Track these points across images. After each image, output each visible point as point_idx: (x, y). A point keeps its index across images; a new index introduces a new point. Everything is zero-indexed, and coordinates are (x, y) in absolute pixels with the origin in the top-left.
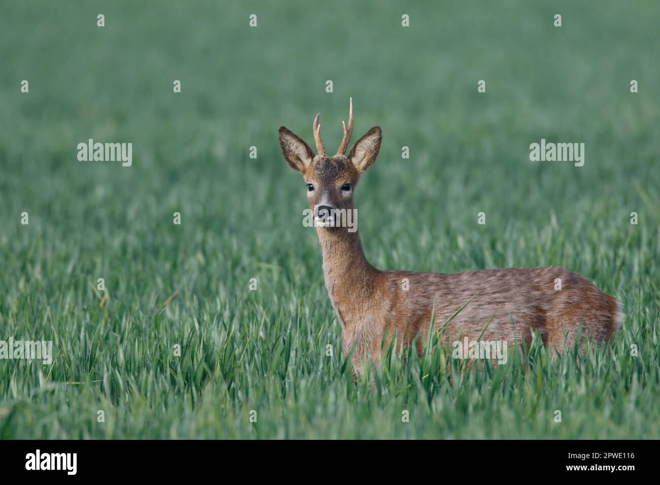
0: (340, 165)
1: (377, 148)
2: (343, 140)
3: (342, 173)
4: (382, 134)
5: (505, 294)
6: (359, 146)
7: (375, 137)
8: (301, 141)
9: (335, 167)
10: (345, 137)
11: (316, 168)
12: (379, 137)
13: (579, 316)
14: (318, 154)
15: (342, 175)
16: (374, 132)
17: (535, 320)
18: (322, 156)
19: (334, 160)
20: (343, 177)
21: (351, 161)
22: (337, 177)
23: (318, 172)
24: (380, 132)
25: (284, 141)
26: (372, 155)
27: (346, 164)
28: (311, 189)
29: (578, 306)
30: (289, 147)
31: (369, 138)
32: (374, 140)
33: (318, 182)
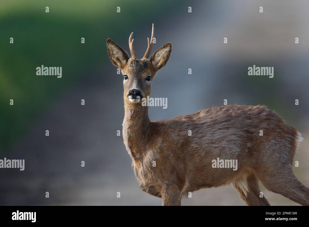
0: (145, 65)
1: (168, 56)
2: (148, 49)
3: (146, 70)
4: (172, 48)
5: (228, 123)
6: (157, 54)
7: (167, 49)
8: (120, 49)
9: (142, 66)
10: (148, 47)
11: (130, 66)
12: (169, 49)
13: (273, 137)
14: (131, 57)
15: (146, 71)
16: (167, 46)
17: (246, 139)
18: (134, 59)
19: (142, 62)
20: (146, 72)
21: (151, 62)
22: (143, 72)
23: (131, 68)
24: (171, 47)
25: (110, 48)
26: (164, 60)
27: (148, 64)
28: (127, 78)
29: (273, 130)
30: (113, 52)
31: (164, 50)
32: (166, 51)
33: (131, 74)
